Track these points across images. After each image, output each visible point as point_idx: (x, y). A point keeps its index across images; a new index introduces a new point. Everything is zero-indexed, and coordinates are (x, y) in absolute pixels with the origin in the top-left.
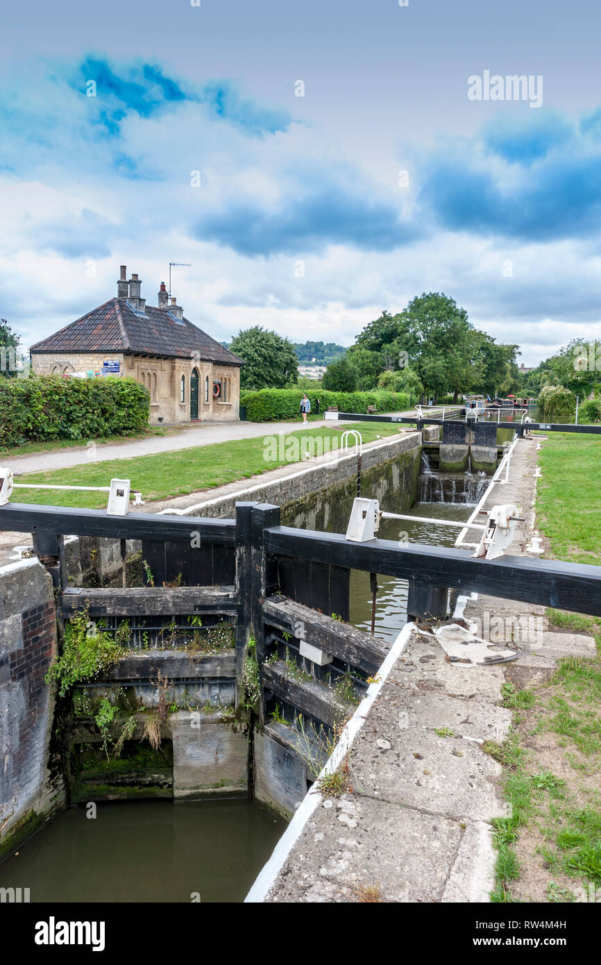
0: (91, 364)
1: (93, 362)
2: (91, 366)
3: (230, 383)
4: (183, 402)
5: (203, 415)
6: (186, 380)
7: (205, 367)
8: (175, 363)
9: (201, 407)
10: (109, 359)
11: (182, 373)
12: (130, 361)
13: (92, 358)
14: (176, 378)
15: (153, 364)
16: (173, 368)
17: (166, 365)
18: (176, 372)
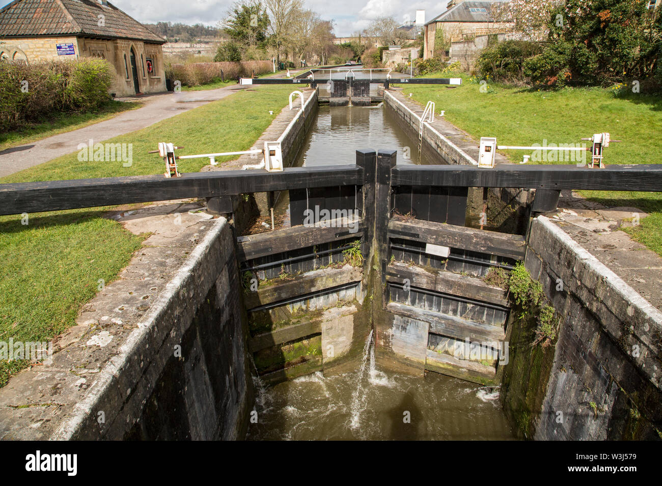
0: (42, 48)
1: (45, 46)
2: (44, 50)
3: (157, 59)
4: (128, 78)
5: (143, 89)
6: (127, 58)
7: (139, 46)
8: (117, 43)
9: (141, 82)
10: (61, 41)
11: (124, 52)
12: (83, 43)
13: (43, 42)
14: (120, 57)
15: (100, 45)
16: (116, 48)
17: (110, 45)
18: (119, 52)
